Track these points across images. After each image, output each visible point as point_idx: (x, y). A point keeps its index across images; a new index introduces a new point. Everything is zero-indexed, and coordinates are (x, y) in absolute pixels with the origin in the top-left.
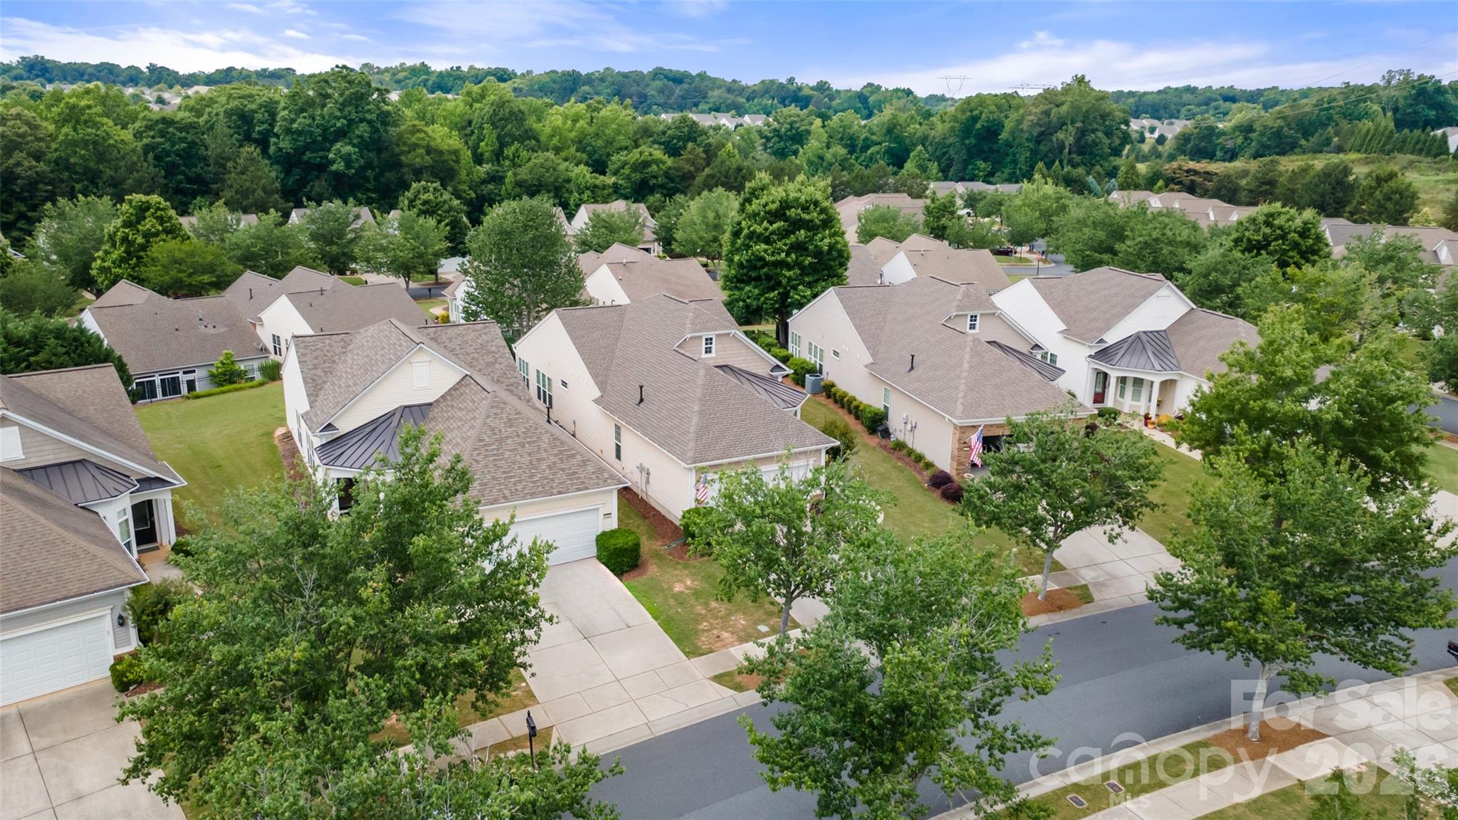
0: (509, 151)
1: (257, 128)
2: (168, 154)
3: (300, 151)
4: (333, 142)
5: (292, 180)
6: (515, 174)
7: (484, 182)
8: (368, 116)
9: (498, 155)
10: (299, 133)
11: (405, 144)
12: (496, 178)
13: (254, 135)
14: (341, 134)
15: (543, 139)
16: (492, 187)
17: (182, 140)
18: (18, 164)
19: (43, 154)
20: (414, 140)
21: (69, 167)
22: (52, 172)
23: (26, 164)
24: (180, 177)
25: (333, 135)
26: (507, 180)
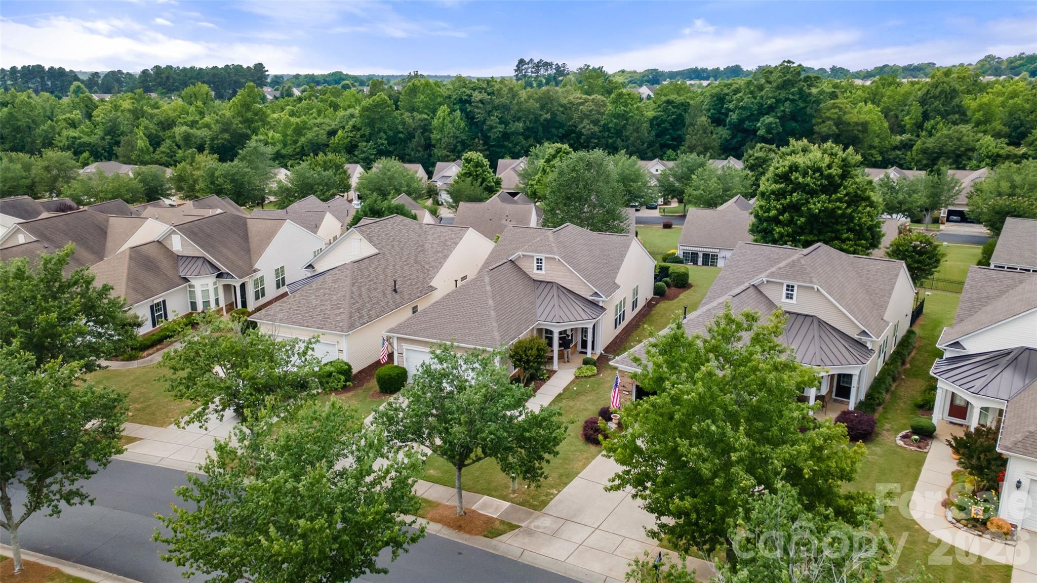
0: (928, 125)
1: (725, 106)
2: (663, 121)
3: (741, 121)
4: (764, 115)
5: (736, 140)
6: (924, 143)
7: (896, 148)
8: (791, 97)
9: (920, 126)
10: (743, 108)
11: (821, 117)
12: (907, 146)
13: (723, 111)
14: (771, 109)
15: (969, 113)
16: (898, 152)
17: (673, 113)
18: (584, 127)
19: (599, 121)
20: (828, 114)
21: (609, 130)
22: (600, 132)
23: (588, 127)
24: (668, 137)
25: (764, 110)
26: (915, 148)
